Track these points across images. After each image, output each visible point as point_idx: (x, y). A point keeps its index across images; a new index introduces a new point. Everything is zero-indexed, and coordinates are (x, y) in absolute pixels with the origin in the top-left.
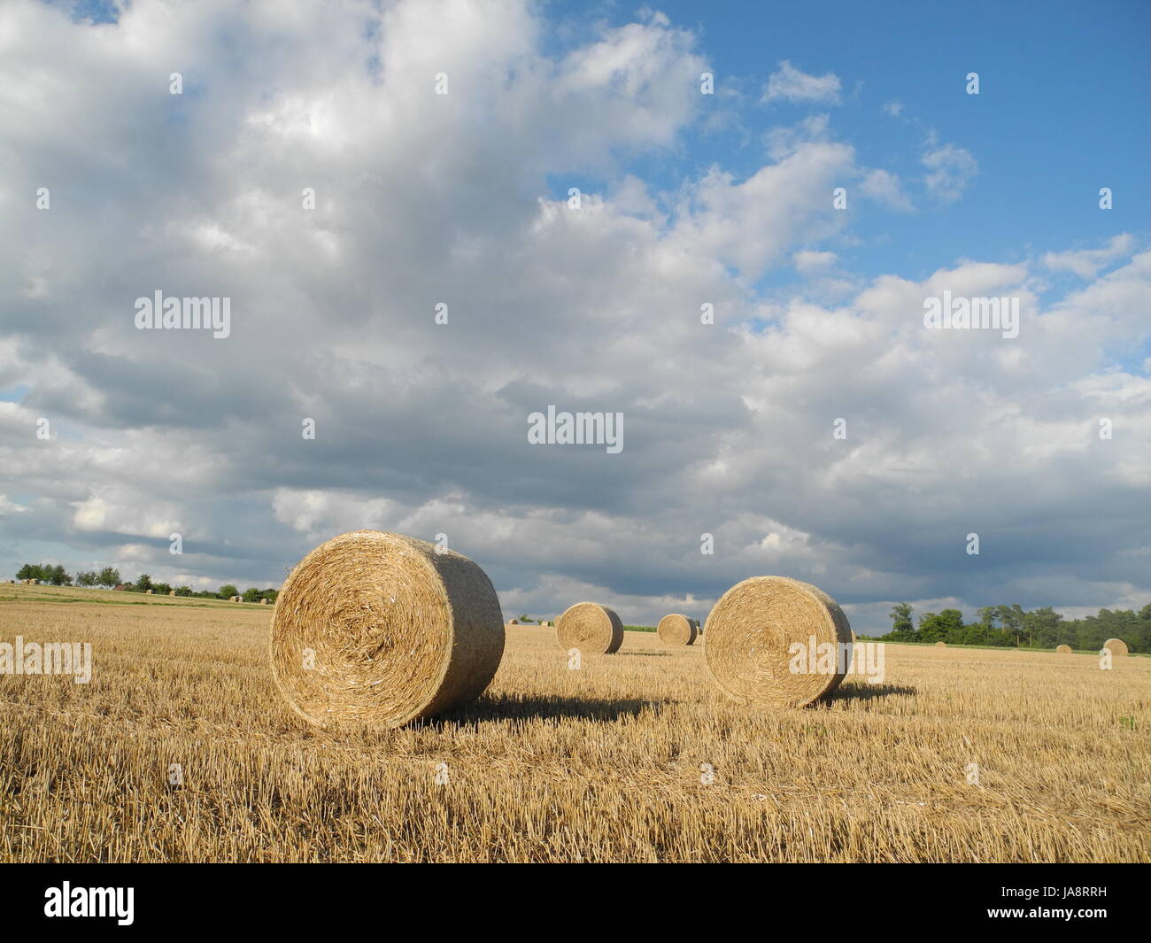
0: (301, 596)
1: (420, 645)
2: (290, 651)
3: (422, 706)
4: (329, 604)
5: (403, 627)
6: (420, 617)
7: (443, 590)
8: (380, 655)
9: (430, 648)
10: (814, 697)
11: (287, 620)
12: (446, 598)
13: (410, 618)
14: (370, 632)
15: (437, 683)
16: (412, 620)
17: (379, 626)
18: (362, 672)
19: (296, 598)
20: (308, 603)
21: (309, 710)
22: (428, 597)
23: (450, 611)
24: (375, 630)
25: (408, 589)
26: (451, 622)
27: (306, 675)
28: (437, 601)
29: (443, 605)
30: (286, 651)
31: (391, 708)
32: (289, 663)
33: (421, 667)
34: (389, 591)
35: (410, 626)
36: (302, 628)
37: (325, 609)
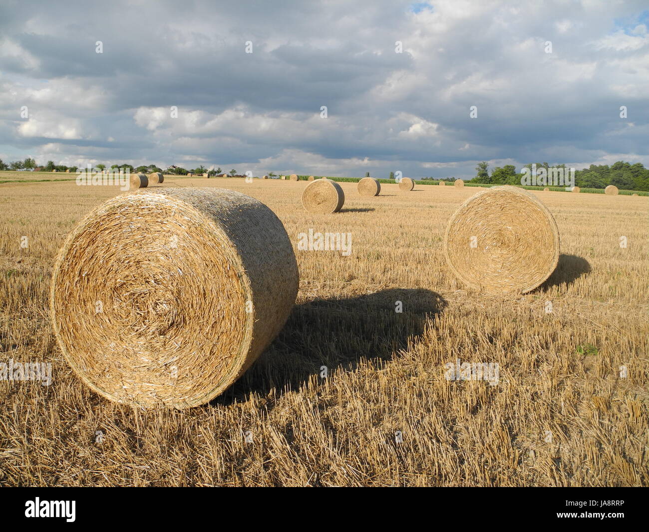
0: (78, 267)
1: (216, 322)
2: (74, 325)
3: (225, 386)
4: (110, 275)
5: (195, 302)
6: (214, 292)
7: (239, 261)
8: (172, 332)
9: (226, 325)
11: (67, 293)
12: (242, 270)
13: (202, 292)
14: (158, 308)
15: (238, 362)
16: (205, 294)
17: (169, 302)
18: (153, 349)
19: (73, 268)
20: (87, 275)
21: (103, 385)
22: (221, 269)
23: (247, 285)
24: (165, 307)
25: (197, 258)
26: (249, 296)
27: (95, 350)
28: (231, 273)
29: (239, 277)
30: (71, 325)
31: (189, 387)
32: (75, 337)
33: (219, 345)
34: (175, 261)
35: (203, 301)
36: (84, 302)
37: (105, 281)
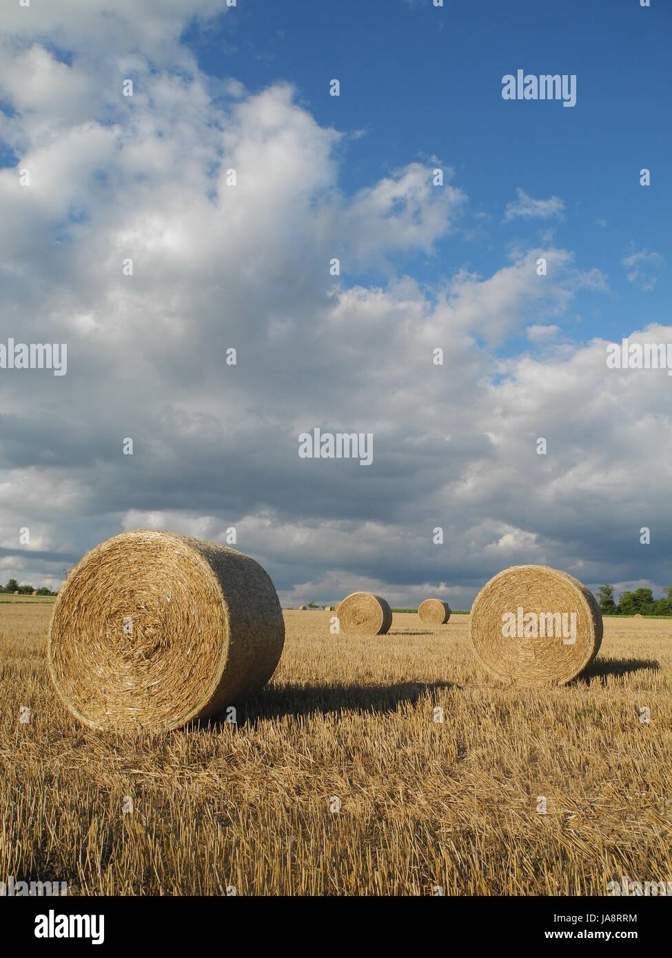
0: (78, 598)
1: (196, 645)
2: (67, 653)
3: (200, 707)
4: (106, 604)
5: (179, 627)
6: (196, 617)
7: (219, 588)
8: (157, 655)
9: (206, 647)
10: (574, 674)
11: (65, 622)
12: (221, 596)
13: (186, 617)
14: (146, 632)
15: (214, 682)
16: (188, 619)
17: (155, 626)
18: (138, 673)
19: (73, 599)
20: (85, 605)
21: (87, 713)
22: (204, 596)
23: (225, 610)
24: (151, 631)
25: (183, 588)
26: (227, 620)
27: (84, 677)
28: (212, 599)
29: (219, 603)
30: (64, 653)
31: (168, 710)
32: (67, 665)
33: (198, 667)
34: (164, 590)
35: (186, 625)
36: (80, 630)
37: (101, 610)
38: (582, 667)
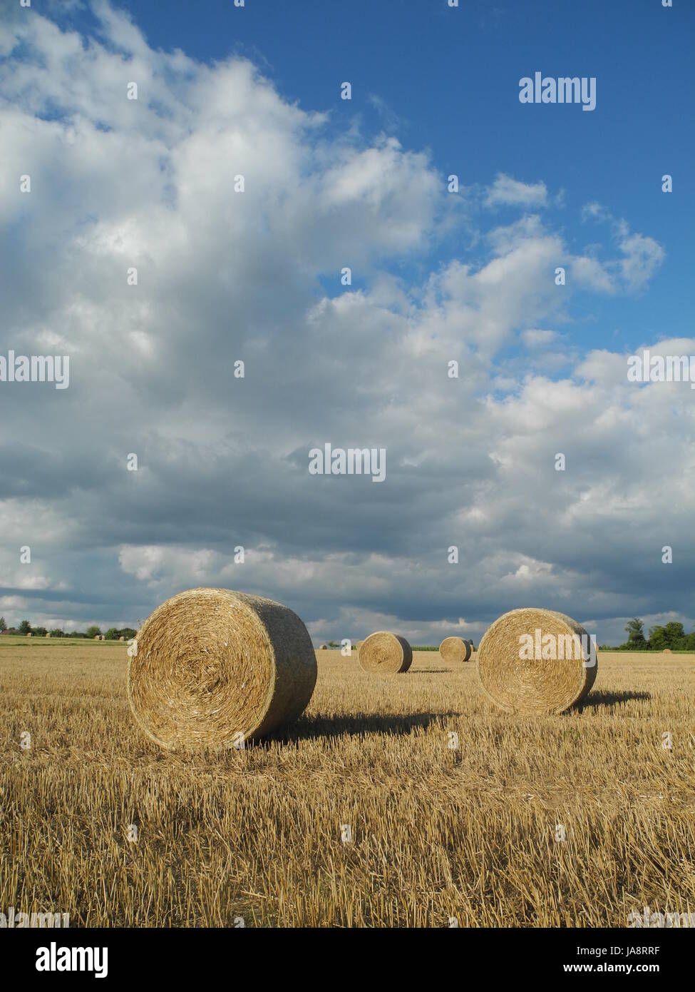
0: (151, 643)
1: (249, 680)
2: (144, 689)
3: (253, 730)
4: (175, 649)
5: (235, 666)
6: (249, 658)
7: (266, 635)
8: (217, 689)
9: (257, 682)
10: (568, 705)
11: (141, 664)
12: (268, 641)
13: (240, 658)
14: (208, 671)
15: (264, 710)
16: (242, 659)
17: (216, 666)
18: (203, 704)
19: (147, 645)
20: (157, 649)
21: (161, 736)
22: (254, 641)
23: (272, 652)
24: (213, 669)
25: (238, 634)
26: (273, 660)
27: (158, 708)
28: (261, 643)
29: (267, 646)
30: (141, 688)
31: (227, 732)
32: (143, 698)
33: (251, 698)
34: (222, 637)
35: (240, 664)
36: (153, 669)
37: (171, 653)
38: (575, 698)
